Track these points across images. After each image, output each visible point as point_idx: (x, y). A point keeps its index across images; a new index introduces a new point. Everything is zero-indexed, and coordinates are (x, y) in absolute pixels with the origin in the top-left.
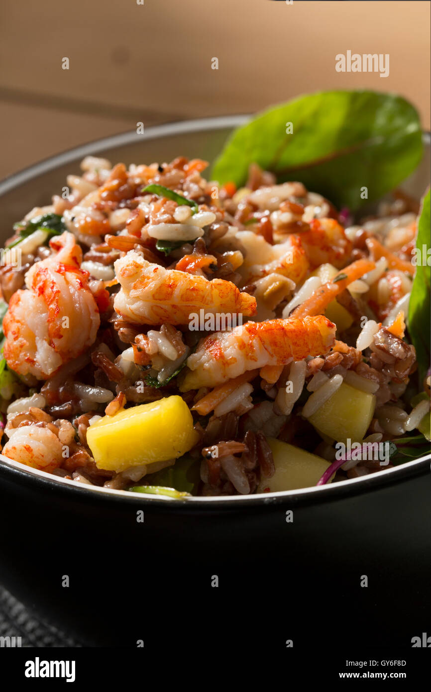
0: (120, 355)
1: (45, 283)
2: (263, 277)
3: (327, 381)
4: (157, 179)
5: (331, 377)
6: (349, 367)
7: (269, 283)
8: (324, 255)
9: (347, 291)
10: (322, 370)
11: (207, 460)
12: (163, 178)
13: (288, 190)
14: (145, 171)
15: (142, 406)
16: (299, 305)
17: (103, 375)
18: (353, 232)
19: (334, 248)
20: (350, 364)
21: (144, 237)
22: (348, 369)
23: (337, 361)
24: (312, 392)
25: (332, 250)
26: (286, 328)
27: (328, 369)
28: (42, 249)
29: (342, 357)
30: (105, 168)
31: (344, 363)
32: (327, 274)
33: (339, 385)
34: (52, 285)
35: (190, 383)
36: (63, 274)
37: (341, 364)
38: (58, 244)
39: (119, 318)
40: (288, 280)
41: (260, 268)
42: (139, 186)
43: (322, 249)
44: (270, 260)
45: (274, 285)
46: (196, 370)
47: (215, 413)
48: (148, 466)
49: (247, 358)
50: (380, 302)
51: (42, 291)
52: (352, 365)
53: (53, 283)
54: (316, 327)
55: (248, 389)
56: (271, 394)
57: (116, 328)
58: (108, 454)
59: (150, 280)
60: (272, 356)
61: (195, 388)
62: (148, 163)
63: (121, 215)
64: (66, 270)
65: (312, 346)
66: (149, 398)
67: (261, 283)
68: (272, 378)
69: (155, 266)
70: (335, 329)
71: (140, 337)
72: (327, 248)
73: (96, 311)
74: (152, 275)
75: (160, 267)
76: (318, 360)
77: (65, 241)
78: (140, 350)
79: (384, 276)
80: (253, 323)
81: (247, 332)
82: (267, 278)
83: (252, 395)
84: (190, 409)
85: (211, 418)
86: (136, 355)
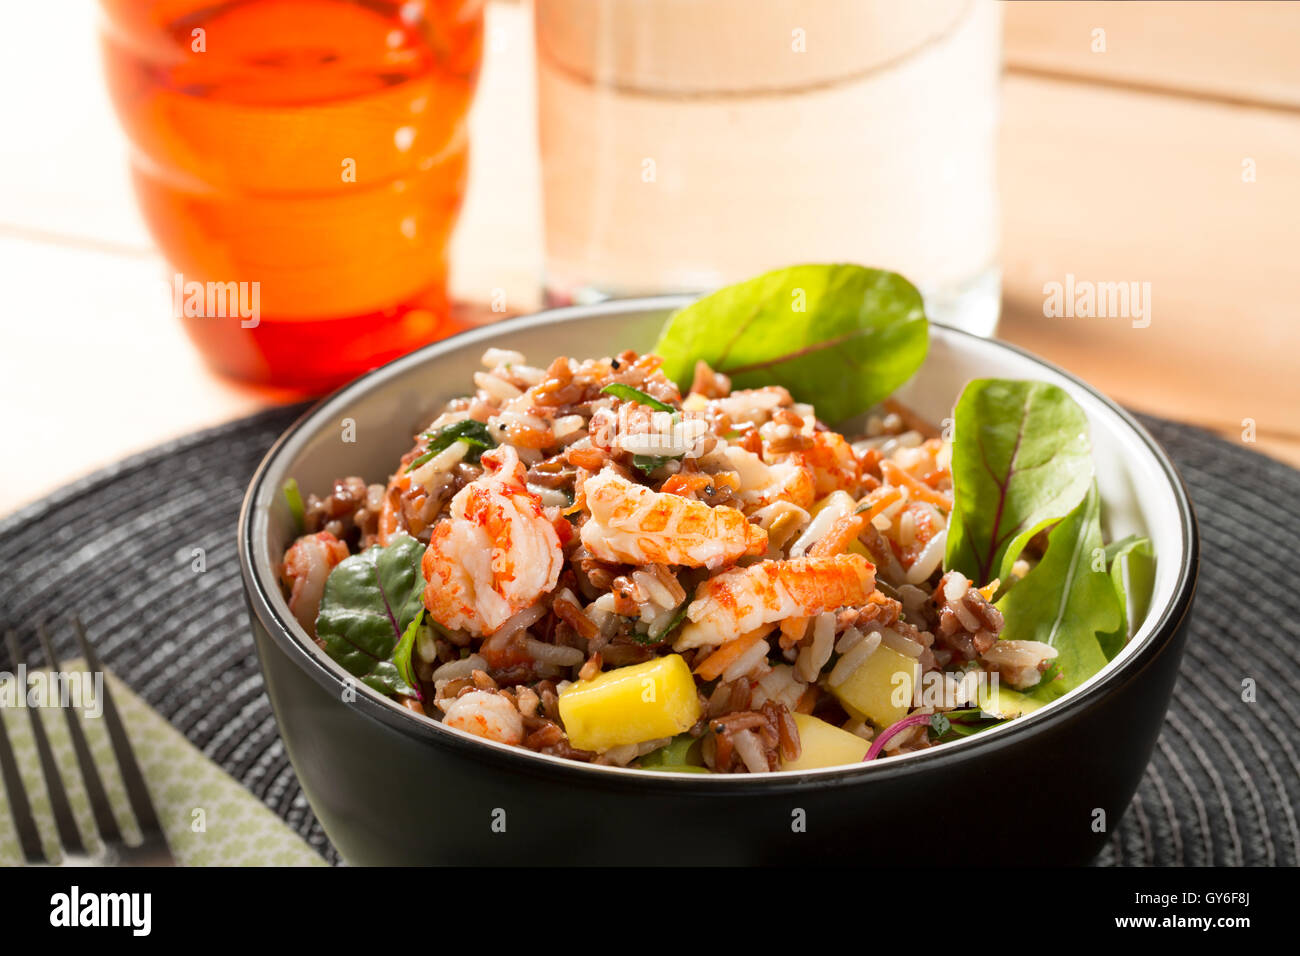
0: (592, 604)
1: (488, 508)
2: (761, 506)
3: (860, 640)
4: (612, 377)
5: (866, 634)
6: (886, 623)
7: (776, 512)
8: (831, 479)
9: (871, 526)
10: (855, 626)
11: (716, 734)
12: (619, 376)
13: (770, 397)
14: (594, 367)
15: (628, 667)
16: (813, 544)
17: (570, 629)
18: (860, 450)
19: (844, 471)
20: (888, 619)
21: (615, 452)
22: (886, 626)
23: (874, 614)
24: (842, 655)
25: (842, 474)
26: (815, 568)
27: (862, 625)
28: (464, 467)
29: (878, 609)
30: (519, 363)
31: (881, 617)
32: (840, 504)
33: (877, 645)
34: (499, 511)
35: (690, 640)
36: (510, 498)
37: (876, 618)
38: (493, 459)
39: (587, 556)
40: (799, 509)
41: (756, 494)
42: (588, 386)
43: (830, 472)
44: (766, 485)
45: (781, 515)
46: (698, 623)
47: (724, 677)
48: (640, 745)
49: (767, 607)
50: (902, 542)
51: (484, 519)
52: (891, 621)
53: (501, 508)
54: (852, 567)
55: (764, 647)
56: (789, 654)
57: (583, 568)
58: (587, 728)
59: (637, 505)
60: (798, 604)
61: (695, 645)
62: (597, 356)
63: (569, 424)
64: (513, 492)
65: (848, 593)
66: (633, 659)
67: (764, 513)
68: (795, 633)
69: (641, 487)
70: (875, 571)
71: (622, 579)
72: (835, 471)
73: (558, 545)
74: (639, 499)
75: (647, 489)
76: (851, 613)
77: (505, 457)
78: (624, 596)
79: (905, 508)
80: (772, 561)
81: (766, 574)
82: (772, 507)
83: (768, 655)
84: (692, 671)
85: (720, 685)
86: (617, 602)
